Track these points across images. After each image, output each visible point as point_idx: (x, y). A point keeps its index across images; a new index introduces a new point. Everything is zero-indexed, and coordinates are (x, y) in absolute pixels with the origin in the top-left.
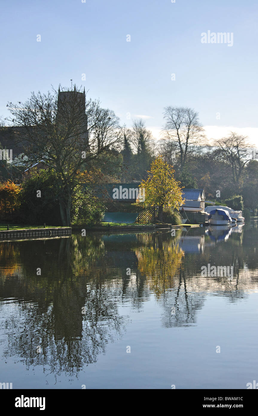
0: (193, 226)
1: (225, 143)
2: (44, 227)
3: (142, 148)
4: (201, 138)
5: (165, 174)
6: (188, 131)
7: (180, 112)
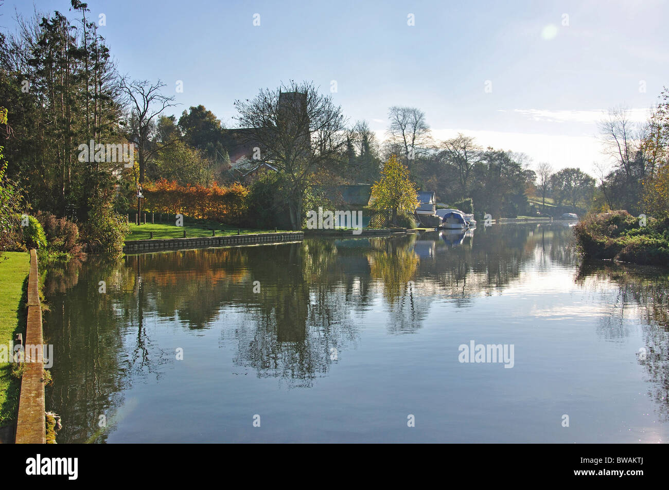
0: (427, 230)
1: (452, 144)
2: (276, 232)
3: (366, 150)
4: (428, 139)
5: (399, 175)
6: (414, 132)
7: (406, 112)
